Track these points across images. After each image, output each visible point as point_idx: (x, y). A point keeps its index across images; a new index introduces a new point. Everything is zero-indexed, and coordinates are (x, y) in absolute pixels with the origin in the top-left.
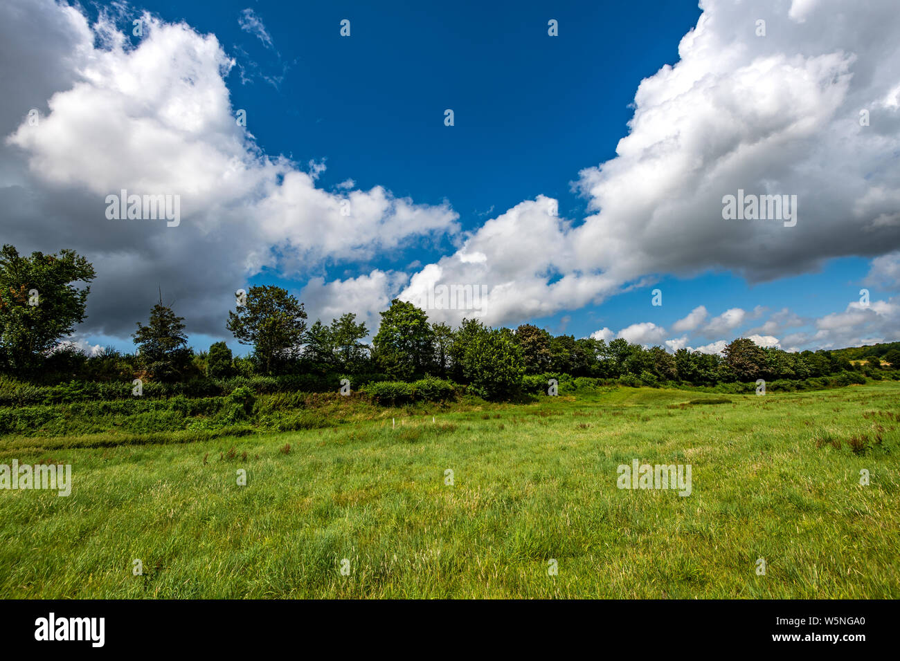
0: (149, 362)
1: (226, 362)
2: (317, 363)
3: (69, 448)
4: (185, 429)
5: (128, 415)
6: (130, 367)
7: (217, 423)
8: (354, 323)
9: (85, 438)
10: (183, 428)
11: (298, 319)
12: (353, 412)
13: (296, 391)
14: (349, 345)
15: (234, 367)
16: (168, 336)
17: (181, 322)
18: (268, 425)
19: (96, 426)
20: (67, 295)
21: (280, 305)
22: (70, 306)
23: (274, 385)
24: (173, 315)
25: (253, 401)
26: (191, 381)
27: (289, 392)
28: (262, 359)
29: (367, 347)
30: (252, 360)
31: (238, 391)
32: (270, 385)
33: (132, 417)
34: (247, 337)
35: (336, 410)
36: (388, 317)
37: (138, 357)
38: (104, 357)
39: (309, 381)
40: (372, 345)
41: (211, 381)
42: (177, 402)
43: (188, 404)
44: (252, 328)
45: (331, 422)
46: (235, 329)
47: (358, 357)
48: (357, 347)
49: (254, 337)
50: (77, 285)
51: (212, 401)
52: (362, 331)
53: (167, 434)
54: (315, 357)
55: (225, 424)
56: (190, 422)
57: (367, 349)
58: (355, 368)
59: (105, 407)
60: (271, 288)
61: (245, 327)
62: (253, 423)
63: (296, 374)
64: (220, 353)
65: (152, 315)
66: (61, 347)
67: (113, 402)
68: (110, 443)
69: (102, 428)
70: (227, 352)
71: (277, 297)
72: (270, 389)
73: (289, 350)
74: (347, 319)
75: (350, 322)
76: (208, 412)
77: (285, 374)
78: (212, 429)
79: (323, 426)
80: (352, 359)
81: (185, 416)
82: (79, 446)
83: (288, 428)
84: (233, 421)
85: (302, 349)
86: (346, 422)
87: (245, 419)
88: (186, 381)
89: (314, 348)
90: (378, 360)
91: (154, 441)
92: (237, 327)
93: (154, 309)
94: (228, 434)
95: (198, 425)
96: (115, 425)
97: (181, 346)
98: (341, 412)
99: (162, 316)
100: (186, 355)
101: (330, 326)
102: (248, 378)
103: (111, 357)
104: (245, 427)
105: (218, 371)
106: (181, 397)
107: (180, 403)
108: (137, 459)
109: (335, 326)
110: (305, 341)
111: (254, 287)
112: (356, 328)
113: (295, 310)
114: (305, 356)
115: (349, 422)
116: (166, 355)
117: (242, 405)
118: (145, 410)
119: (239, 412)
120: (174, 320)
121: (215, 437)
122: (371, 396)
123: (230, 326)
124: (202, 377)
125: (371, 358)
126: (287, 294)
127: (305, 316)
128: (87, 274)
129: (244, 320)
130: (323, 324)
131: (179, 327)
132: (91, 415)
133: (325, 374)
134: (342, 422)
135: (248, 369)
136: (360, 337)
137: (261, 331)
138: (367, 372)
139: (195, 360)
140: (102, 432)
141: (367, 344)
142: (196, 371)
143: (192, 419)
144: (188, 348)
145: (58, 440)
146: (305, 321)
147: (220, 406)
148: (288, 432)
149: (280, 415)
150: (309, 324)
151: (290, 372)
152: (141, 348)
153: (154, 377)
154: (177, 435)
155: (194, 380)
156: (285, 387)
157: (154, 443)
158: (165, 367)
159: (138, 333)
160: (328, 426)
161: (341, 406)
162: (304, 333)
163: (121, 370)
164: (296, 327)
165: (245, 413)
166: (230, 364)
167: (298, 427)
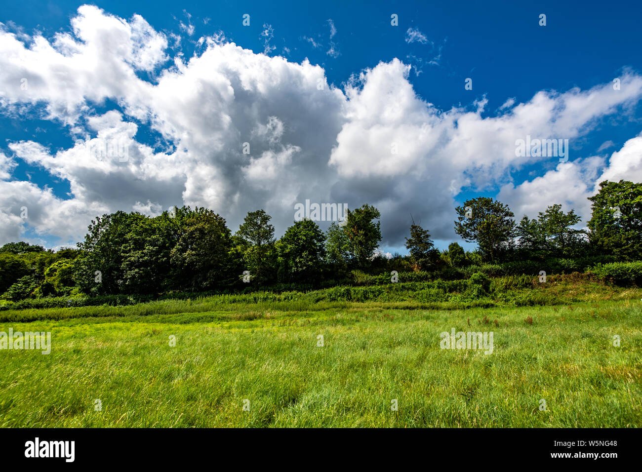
0: (417, 259)
1: (461, 256)
2: (533, 250)
3: (393, 309)
4: (448, 301)
5: (415, 291)
6: (408, 263)
7: (467, 298)
8: (562, 213)
9: (398, 304)
10: (447, 300)
11: (507, 218)
12: (585, 292)
13: (521, 275)
14: (561, 232)
15: (468, 259)
16: (422, 243)
17: (428, 233)
18: (505, 301)
19: (401, 297)
20: (372, 227)
21: (489, 210)
22: (374, 233)
23: (501, 270)
24: (422, 229)
25: (489, 283)
26: (443, 270)
27: (515, 276)
28: (486, 252)
29: (582, 231)
30: (479, 253)
31: (475, 276)
32: (498, 270)
33: (417, 292)
34: (471, 237)
35: (564, 290)
36: (599, 201)
37: (411, 257)
38: (395, 259)
39: (530, 266)
40: (588, 230)
41: (455, 270)
42: (438, 283)
43: (446, 285)
44: (473, 230)
45: (563, 300)
46: (461, 233)
47: (574, 243)
48: (570, 233)
49: (475, 237)
50: (374, 221)
51: (460, 283)
52: (572, 218)
53: (439, 304)
54: (530, 246)
55: (473, 299)
56: (449, 296)
57: (583, 234)
58: (575, 252)
59: (403, 286)
60: (478, 199)
61: (467, 231)
62: (493, 299)
63: (517, 261)
64: (455, 250)
65: (411, 232)
66: (376, 255)
67: (406, 284)
68: (411, 307)
69: (405, 299)
70: (460, 249)
71: (485, 205)
72: (499, 274)
73: (506, 243)
74: (553, 211)
75: (556, 212)
76: (459, 290)
77: (507, 262)
78: (465, 302)
79: (556, 304)
80: (568, 245)
81: (446, 293)
82: (397, 308)
83: (523, 304)
84: (478, 297)
85: (517, 241)
86: (579, 301)
87: (486, 296)
88: (440, 270)
89: (527, 239)
90: (599, 243)
91: (433, 308)
92: (463, 232)
93: (411, 228)
94: (477, 306)
95: (455, 298)
96: (410, 297)
97: (431, 248)
98: (571, 292)
99: (416, 231)
100: (435, 254)
101: (537, 219)
102: (480, 266)
103: (397, 258)
104: (488, 302)
105: (458, 262)
106: (440, 280)
107: (441, 284)
108: (428, 318)
109: (542, 218)
110: (518, 235)
111: (467, 201)
112: (565, 217)
113: (502, 211)
114: (520, 246)
115: (583, 301)
116: (424, 255)
117: (481, 286)
118: (423, 288)
119: (480, 290)
120: (423, 232)
121: (468, 307)
122: (601, 277)
123: (457, 231)
124: (448, 267)
125: (590, 241)
126: (492, 201)
127: (511, 215)
128: (377, 215)
129: (466, 225)
130: (530, 219)
131: (427, 236)
132: (397, 291)
133: (544, 260)
134: (575, 301)
135: (478, 259)
136: (571, 224)
137: (480, 231)
138: (590, 255)
139: (441, 256)
140: (405, 300)
141: (583, 230)
142: (444, 263)
143: (451, 295)
144: (435, 249)
145: (387, 304)
146: (513, 219)
147: (466, 286)
148: (524, 307)
149: (513, 293)
150: (518, 221)
151: (511, 260)
152: (411, 251)
153: (422, 268)
154: (444, 304)
155: (445, 269)
156: (511, 272)
157: (433, 309)
158: (426, 262)
159: (407, 243)
160: (560, 303)
161: (569, 287)
162: (514, 228)
163: (404, 265)
164: (507, 224)
165: (484, 291)
166: (465, 257)
167: (532, 303)
